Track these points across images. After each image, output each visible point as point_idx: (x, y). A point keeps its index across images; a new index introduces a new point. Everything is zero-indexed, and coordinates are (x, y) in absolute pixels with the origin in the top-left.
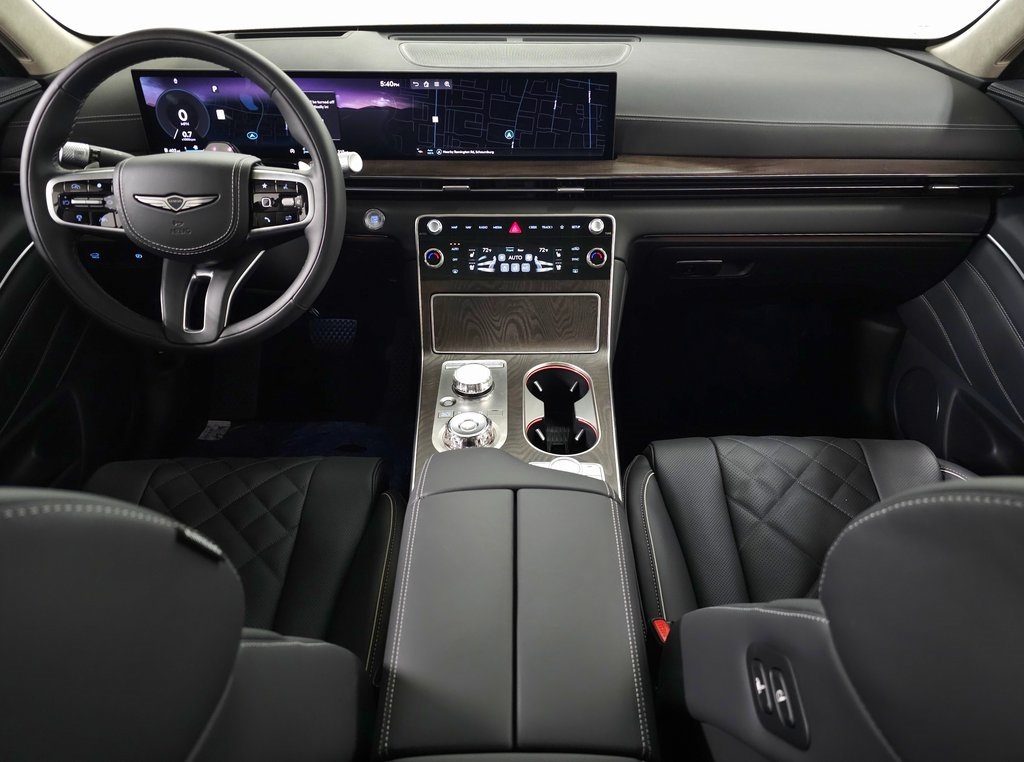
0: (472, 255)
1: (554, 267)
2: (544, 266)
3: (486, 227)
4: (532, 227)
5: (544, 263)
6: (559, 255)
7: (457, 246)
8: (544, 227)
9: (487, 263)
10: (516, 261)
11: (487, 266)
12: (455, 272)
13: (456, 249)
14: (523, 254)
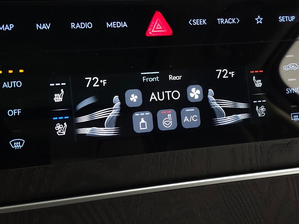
0: (58, 98)
1: (251, 110)
2: (229, 112)
3: (88, 25)
4: (196, 22)
5: (229, 104)
6: (259, 84)
7: (15, 77)
8: (221, 21)
9: (98, 115)
10: (167, 104)
11: (100, 123)
12: (17, 146)
13: (16, 84)
14: (183, 87)
